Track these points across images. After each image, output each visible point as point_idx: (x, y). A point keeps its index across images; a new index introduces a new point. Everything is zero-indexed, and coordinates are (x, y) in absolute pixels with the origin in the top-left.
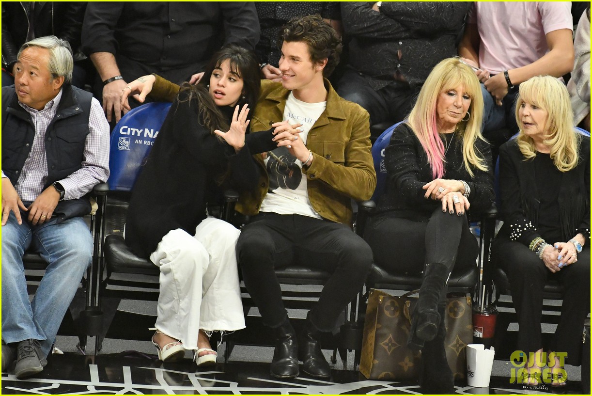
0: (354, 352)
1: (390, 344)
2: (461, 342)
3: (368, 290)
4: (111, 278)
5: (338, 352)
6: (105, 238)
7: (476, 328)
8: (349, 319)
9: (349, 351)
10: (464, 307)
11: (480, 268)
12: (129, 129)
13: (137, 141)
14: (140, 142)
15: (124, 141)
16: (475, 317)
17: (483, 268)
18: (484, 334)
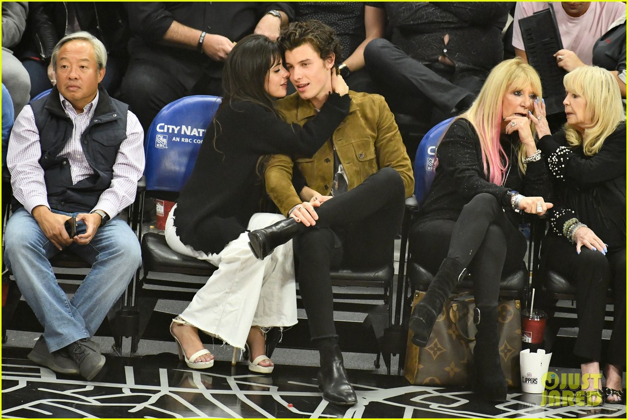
0: (398, 356)
1: (436, 349)
2: (509, 347)
3: (413, 292)
4: (148, 277)
5: (381, 356)
6: (142, 235)
7: (525, 333)
8: (393, 323)
9: (393, 356)
10: (512, 311)
11: (530, 271)
12: (166, 126)
13: (174, 139)
14: (178, 139)
15: (161, 139)
16: (524, 323)
17: (533, 271)
18: (532, 339)
